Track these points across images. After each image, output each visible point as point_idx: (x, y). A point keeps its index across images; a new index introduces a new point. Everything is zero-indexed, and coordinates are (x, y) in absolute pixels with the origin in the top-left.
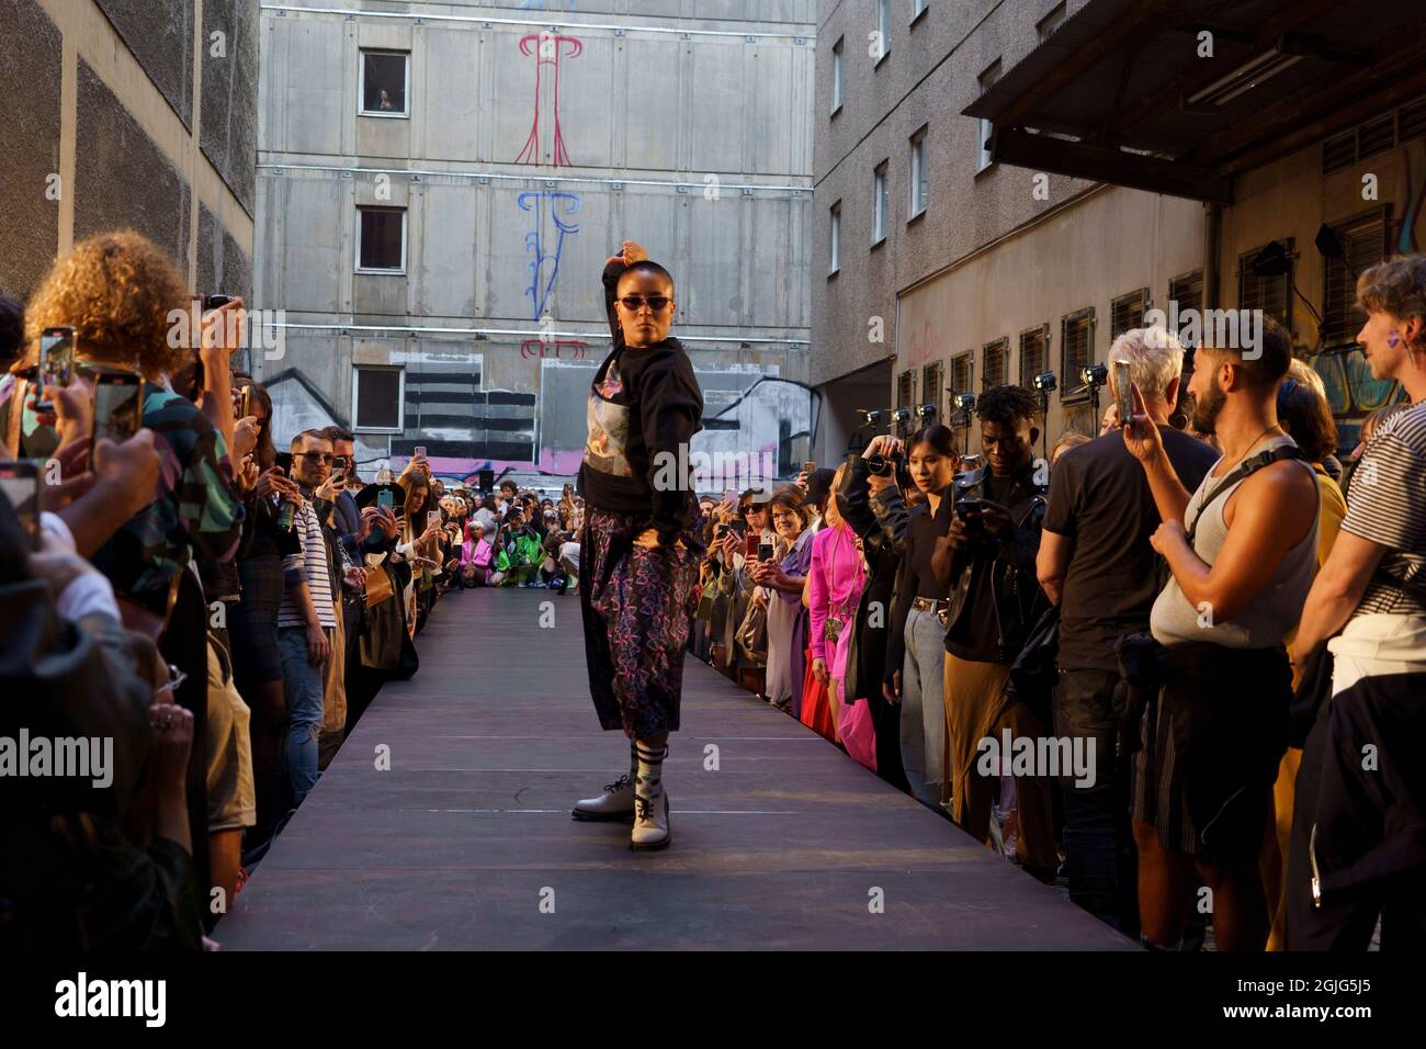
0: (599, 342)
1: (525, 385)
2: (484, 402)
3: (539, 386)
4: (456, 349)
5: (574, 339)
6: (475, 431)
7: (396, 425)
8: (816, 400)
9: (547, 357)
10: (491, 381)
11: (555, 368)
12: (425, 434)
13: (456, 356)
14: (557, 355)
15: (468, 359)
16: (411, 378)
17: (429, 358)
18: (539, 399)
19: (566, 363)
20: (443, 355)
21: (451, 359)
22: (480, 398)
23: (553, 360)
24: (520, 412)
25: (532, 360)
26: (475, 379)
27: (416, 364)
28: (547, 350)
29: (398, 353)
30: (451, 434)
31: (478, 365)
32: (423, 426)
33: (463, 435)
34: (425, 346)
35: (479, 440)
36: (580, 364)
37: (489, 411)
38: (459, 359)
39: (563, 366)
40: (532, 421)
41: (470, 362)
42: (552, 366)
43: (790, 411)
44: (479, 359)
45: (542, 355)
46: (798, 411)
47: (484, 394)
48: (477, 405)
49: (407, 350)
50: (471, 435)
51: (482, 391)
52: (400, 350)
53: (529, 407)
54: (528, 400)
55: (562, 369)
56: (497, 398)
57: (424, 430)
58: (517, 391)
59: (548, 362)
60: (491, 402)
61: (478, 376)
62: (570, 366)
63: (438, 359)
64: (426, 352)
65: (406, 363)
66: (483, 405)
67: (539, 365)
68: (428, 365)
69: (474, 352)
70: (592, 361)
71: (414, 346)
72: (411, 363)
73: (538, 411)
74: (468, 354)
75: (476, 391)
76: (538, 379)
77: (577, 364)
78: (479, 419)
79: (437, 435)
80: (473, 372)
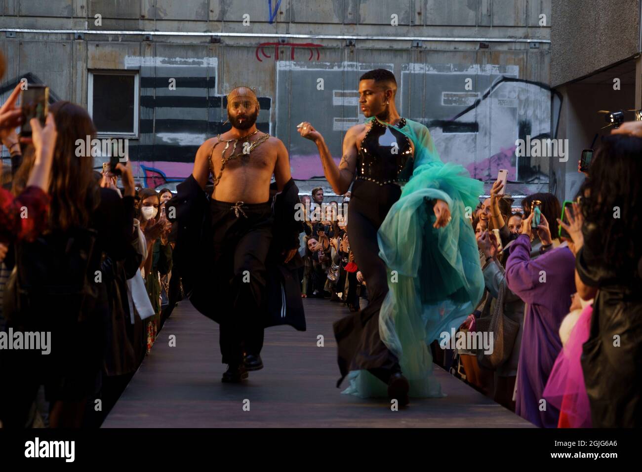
0: (335, 44)
1: (260, 89)
2: (219, 106)
3: (274, 89)
4: (190, 53)
5: (309, 42)
6: (210, 135)
7: (131, 130)
8: (557, 101)
9: (282, 59)
10: (226, 85)
11: (290, 71)
12: (161, 138)
13: (191, 60)
14: (293, 58)
15: (202, 63)
16: (147, 82)
17: (164, 62)
18: (274, 102)
19: (301, 66)
20: (178, 59)
21: (185, 63)
22: (214, 102)
23: (287, 63)
25: (267, 63)
26: (209, 83)
27: (150, 68)
28: (282, 52)
29: (133, 58)
30: (186, 139)
31: (213, 69)
32: (158, 131)
33: (199, 139)
34: (159, 49)
36: (317, 66)
38: (194, 63)
39: (298, 68)
40: (267, 125)
41: (205, 65)
42: (287, 68)
43: (530, 113)
44: (213, 62)
45: (277, 58)
46: (538, 113)
47: (219, 98)
48: (212, 110)
49: (141, 54)
51: (217, 95)
52: (134, 54)
53: (266, 110)
54: (263, 103)
55: (298, 72)
57: (160, 135)
59: (283, 65)
61: (212, 80)
62: (305, 69)
63: (173, 63)
64: (161, 56)
65: (140, 67)
66: (218, 109)
67: (274, 68)
68: (162, 68)
69: (209, 56)
70: (328, 64)
71: (148, 51)
72: (146, 68)
73: (274, 114)
74: (202, 58)
75: (211, 95)
76: (273, 82)
77: (312, 67)
78: (215, 123)
79: (171, 139)
80: (208, 76)
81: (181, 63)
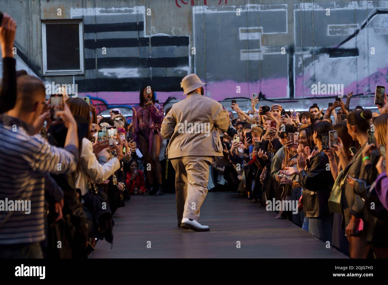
1: (180, 29)
2: (148, 45)
3: (191, 29)
4: (123, 3)
6: (141, 69)
7: (78, 67)
9: (197, 5)
10: (153, 27)
11: (204, 14)
12: (102, 73)
13: (123, 9)
14: (205, 4)
15: (132, 11)
16: (88, 29)
17: (102, 11)
18: (192, 40)
19: (213, 9)
20: (113, 9)
21: (119, 11)
22: (144, 42)
23: (201, 7)
24: (177, 51)
25: (185, 8)
26: (139, 27)
27: (91, 17)
29: (77, 9)
30: (122, 73)
31: (142, 15)
32: (100, 67)
33: (133, 73)
35: (145, 76)
36: (225, 9)
37: (152, 52)
38: (126, 11)
39: (210, 12)
40: (187, 58)
41: (135, 13)
42: (201, 12)
44: (141, 10)
45: (193, 4)
47: (148, 39)
48: (142, 48)
49: (83, 6)
50: (138, 72)
51: (145, 36)
52: (78, 6)
53: (185, 47)
54: (183, 41)
55: (210, 14)
56: (158, 41)
57: (101, 70)
58: (174, 35)
59: (198, 10)
60: (153, 45)
61: (141, 24)
62: (216, 12)
63: (109, 12)
64: (99, 7)
65: (83, 16)
66: (147, 47)
67: (190, 13)
68: (100, 16)
69: (138, 5)
70: (234, 7)
71: (89, 3)
72: (87, 16)
73: (192, 50)
74: (133, 7)
75: (141, 36)
76: (190, 23)
77: (221, 9)
78: (145, 59)
79: (111, 74)
80: (137, 21)
81: (116, 12)
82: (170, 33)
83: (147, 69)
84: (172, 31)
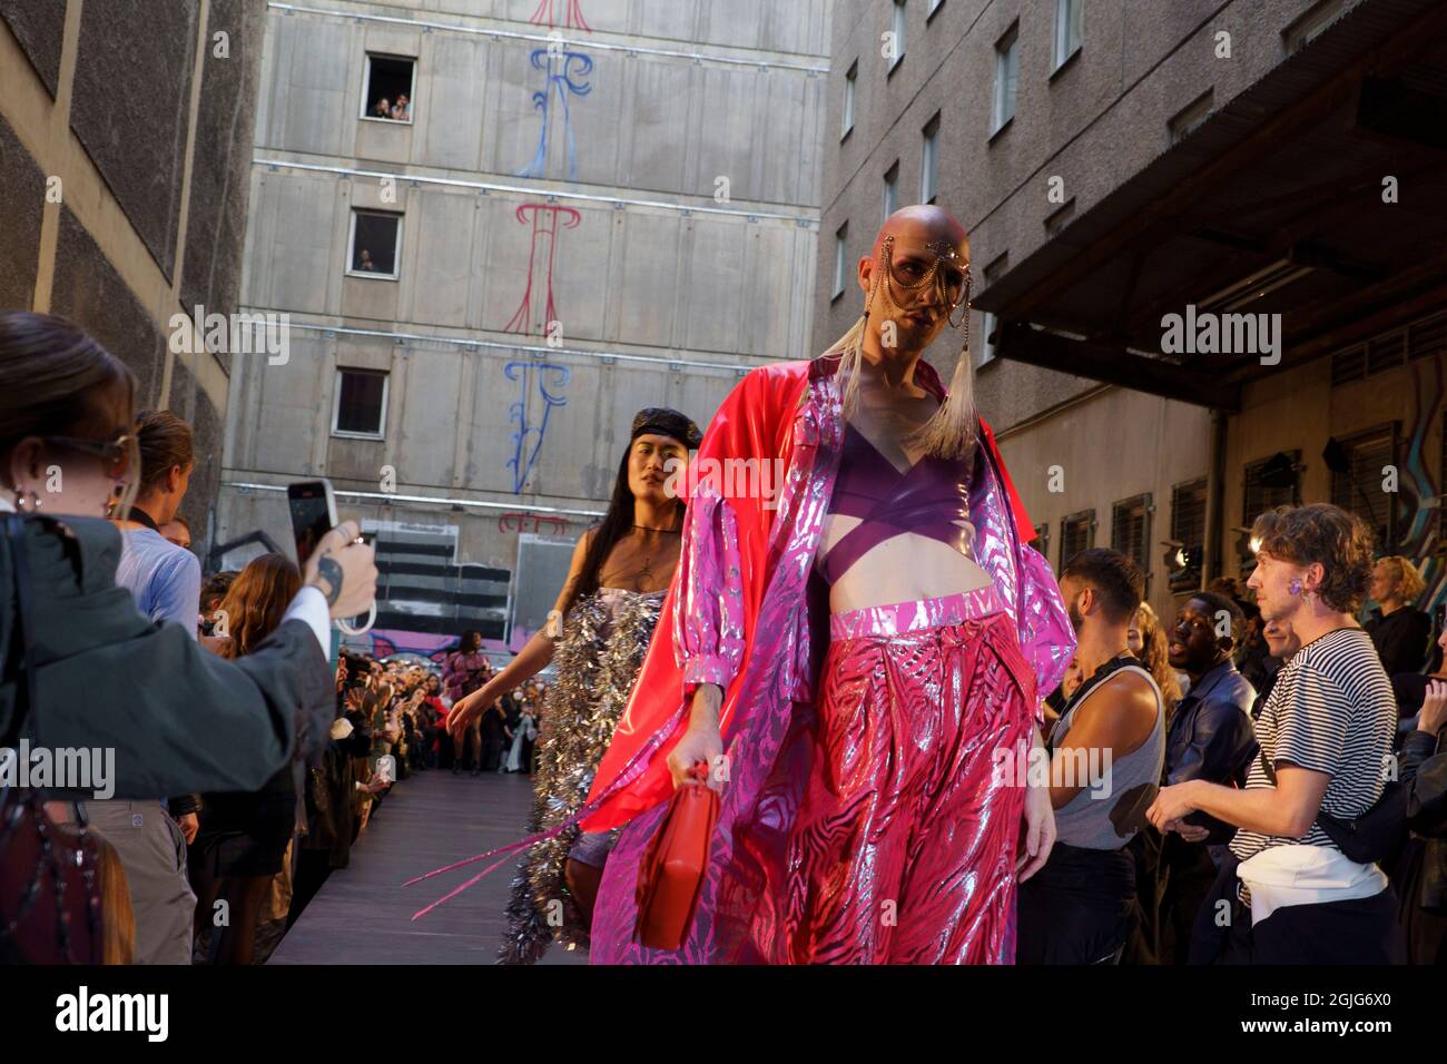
0: (580, 520)
1: (501, 561)
2: (457, 576)
3: (515, 561)
4: (431, 519)
5: (555, 515)
6: (446, 606)
9: (525, 531)
10: (465, 554)
11: (533, 545)
12: (393, 606)
13: (430, 527)
14: (537, 531)
15: (441, 531)
16: (382, 547)
17: (403, 527)
18: (514, 575)
19: (546, 540)
20: (418, 525)
21: (425, 529)
22: (453, 572)
23: (530, 536)
24: (493, 588)
25: (510, 534)
26: (448, 552)
27: (387, 533)
28: (526, 525)
29: (370, 521)
30: (420, 608)
31: (453, 538)
32: (392, 597)
33: (433, 609)
34: (399, 514)
35: (449, 615)
36: (560, 541)
37: (461, 585)
38: (434, 530)
39: (541, 542)
40: (505, 598)
41: (445, 533)
42: (529, 542)
44: (454, 530)
45: (520, 530)
47: (457, 568)
48: (449, 579)
49: (379, 518)
51: (455, 564)
52: (372, 517)
53: (504, 584)
54: (503, 576)
55: (542, 546)
56: (470, 572)
57: (393, 602)
58: (492, 567)
59: (526, 538)
60: (464, 576)
61: (452, 548)
62: (549, 543)
63: (411, 529)
64: (399, 520)
65: (377, 531)
66: (455, 579)
67: (516, 541)
68: (400, 534)
69: (450, 523)
70: (573, 539)
71: (387, 515)
72: (383, 532)
73: (513, 588)
74: (442, 525)
75: (449, 564)
76: (515, 554)
77: (557, 541)
78: (451, 593)
79: (406, 608)
80: (447, 544)
81: (421, 529)
82: (487, 563)
83: (452, 607)
84: (490, 562)
